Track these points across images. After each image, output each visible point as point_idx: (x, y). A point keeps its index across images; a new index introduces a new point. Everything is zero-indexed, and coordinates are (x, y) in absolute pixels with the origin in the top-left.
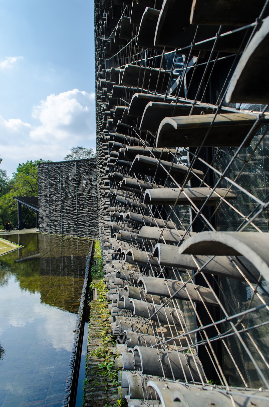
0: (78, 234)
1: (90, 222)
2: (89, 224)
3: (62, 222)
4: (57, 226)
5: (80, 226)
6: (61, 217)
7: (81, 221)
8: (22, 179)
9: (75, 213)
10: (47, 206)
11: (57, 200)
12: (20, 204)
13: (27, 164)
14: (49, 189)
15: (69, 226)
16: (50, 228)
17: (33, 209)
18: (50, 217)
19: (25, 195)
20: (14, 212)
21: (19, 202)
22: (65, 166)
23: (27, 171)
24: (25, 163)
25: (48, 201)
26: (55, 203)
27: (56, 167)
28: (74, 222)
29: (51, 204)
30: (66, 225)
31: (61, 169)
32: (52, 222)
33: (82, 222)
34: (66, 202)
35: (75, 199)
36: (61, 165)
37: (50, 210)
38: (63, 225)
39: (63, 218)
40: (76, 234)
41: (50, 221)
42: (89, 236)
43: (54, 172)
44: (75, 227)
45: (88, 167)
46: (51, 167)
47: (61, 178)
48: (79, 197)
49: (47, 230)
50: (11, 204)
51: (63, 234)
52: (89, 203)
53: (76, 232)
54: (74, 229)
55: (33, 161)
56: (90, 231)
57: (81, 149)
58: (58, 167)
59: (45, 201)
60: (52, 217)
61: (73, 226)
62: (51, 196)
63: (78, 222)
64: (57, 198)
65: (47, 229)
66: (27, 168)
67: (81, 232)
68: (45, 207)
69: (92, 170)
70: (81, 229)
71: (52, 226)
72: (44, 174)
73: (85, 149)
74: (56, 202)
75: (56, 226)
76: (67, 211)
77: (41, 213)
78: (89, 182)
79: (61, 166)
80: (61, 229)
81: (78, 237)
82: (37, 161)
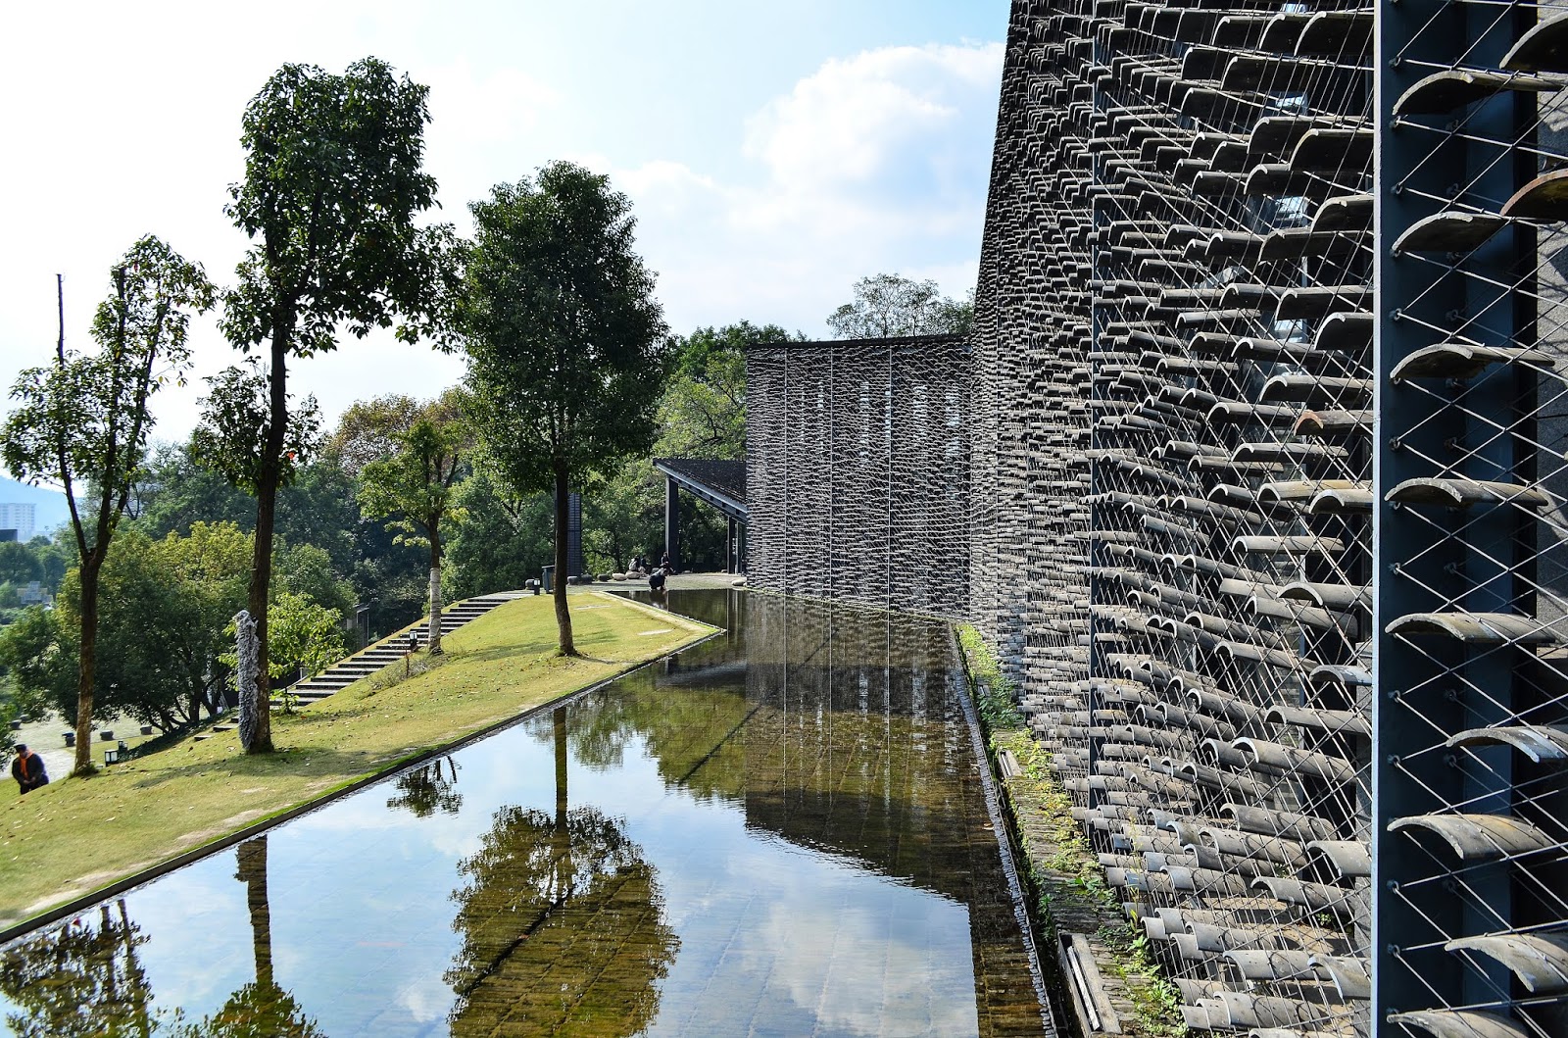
0: (892, 600)
1: (939, 561)
2: (934, 566)
3: (834, 555)
4: (815, 568)
5: (899, 570)
6: (828, 536)
7: (902, 555)
8: (682, 396)
9: (883, 526)
10: (777, 496)
11: (817, 477)
12: (674, 486)
13: (694, 339)
14: (788, 436)
15: (858, 569)
16: (789, 573)
17: (724, 505)
18: (788, 536)
19: (690, 455)
20: (652, 514)
21: (671, 477)
22: (851, 359)
23: (696, 367)
24: (688, 338)
25: (782, 478)
26: (807, 486)
27: (817, 361)
28: (876, 555)
29: (793, 492)
30: (847, 564)
31: (835, 367)
32: (795, 553)
33: (909, 558)
34: (849, 486)
35: (885, 477)
36: (835, 352)
37: (788, 511)
38: (836, 564)
39: (837, 539)
40: (884, 599)
41: (789, 550)
42: (933, 609)
43: (808, 378)
44: (881, 575)
45: (939, 366)
46: (799, 359)
47: (835, 398)
48: (898, 470)
49: (774, 579)
50: (640, 482)
51: (834, 595)
52: (937, 493)
53: (885, 591)
54: (877, 581)
55: (716, 331)
56: (937, 590)
57: (894, 282)
58: (824, 360)
59: (773, 480)
60: (795, 534)
61: (874, 572)
62: (794, 463)
63: (892, 557)
64: (815, 470)
65: (775, 575)
66: (694, 355)
67: (903, 592)
68: (770, 499)
69: (951, 375)
70: (903, 581)
71: (795, 565)
72: (771, 382)
73: (906, 281)
74: (810, 483)
75: (809, 567)
76: (851, 517)
77: (754, 522)
78: (937, 418)
79: (836, 359)
80: (827, 578)
81: (891, 608)
82: (731, 329)
